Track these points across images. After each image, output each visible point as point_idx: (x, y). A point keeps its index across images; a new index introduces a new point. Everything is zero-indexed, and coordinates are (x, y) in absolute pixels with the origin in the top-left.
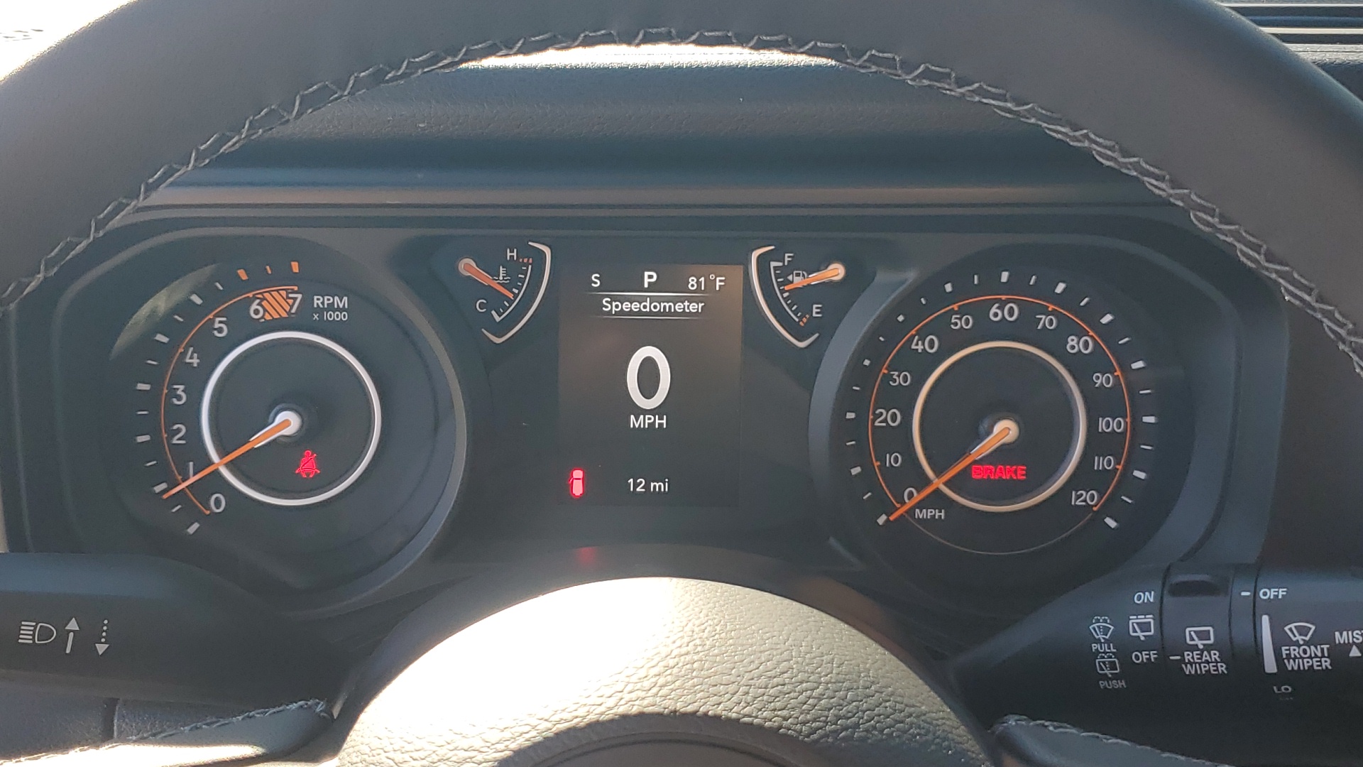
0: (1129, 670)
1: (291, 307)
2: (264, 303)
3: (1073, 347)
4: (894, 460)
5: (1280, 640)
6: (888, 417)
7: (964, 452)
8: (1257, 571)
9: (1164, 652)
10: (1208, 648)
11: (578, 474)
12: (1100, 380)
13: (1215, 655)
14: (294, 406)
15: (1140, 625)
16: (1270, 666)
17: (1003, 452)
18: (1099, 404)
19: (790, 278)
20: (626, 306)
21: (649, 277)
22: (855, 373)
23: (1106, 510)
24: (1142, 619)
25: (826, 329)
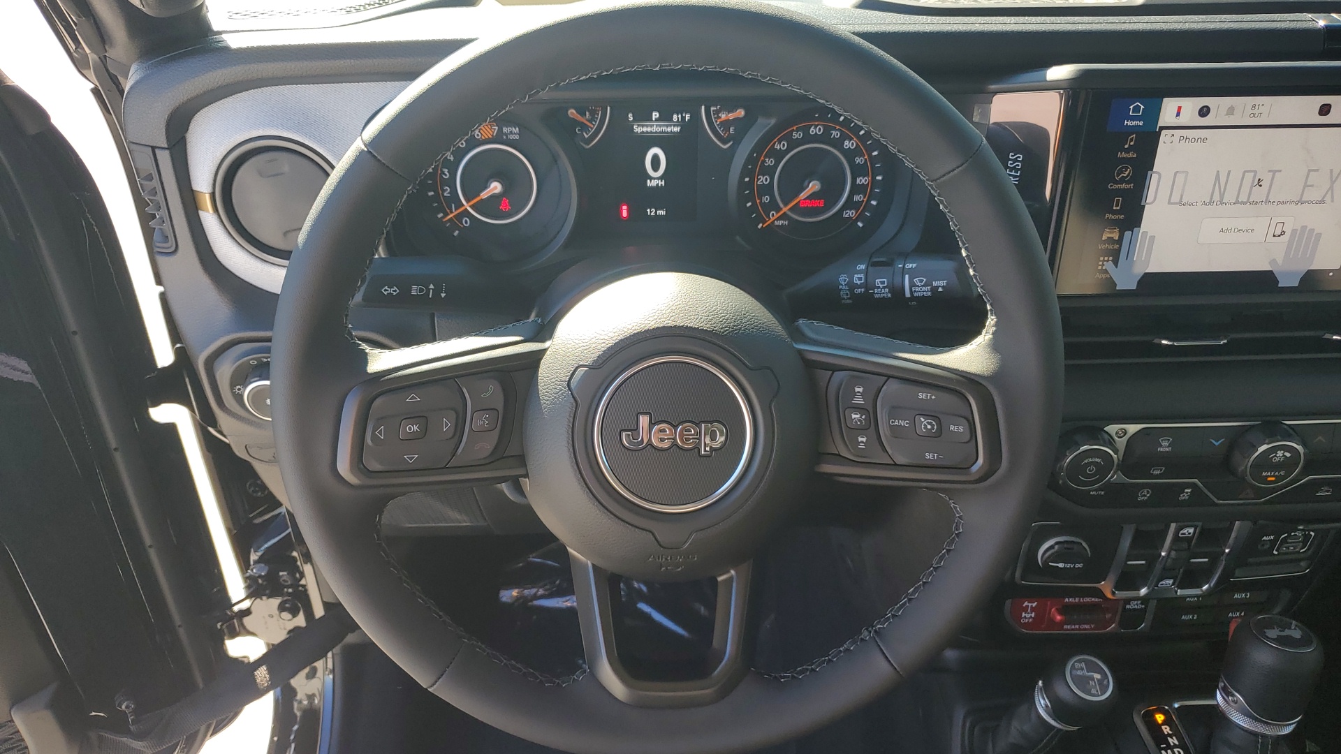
0: (854, 296)
1: (493, 132)
2: (481, 131)
3: (846, 146)
4: (766, 199)
5: (912, 285)
6: (763, 180)
7: (797, 195)
8: (906, 256)
9: (867, 290)
10: (884, 288)
11: (625, 207)
12: (858, 160)
13: (887, 290)
14: (498, 180)
15: (858, 278)
16: (908, 295)
17: (813, 196)
18: (857, 171)
19: (720, 115)
20: (645, 129)
21: (655, 115)
22: (751, 160)
23: (857, 219)
24: (859, 276)
25: (737, 139)
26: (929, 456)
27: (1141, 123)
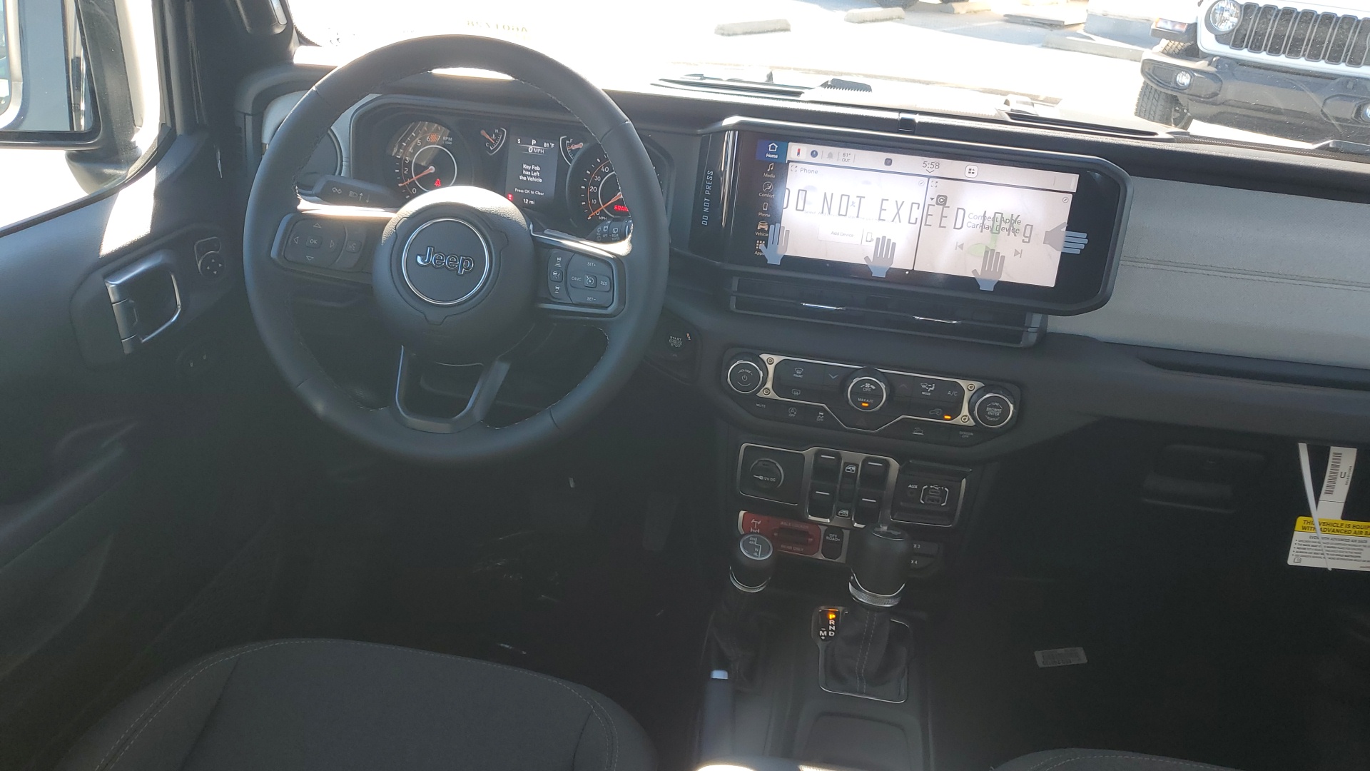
1: (437, 139)
6: (593, 189)
19: (571, 146)
21: (534, 142)
26: (589, 299)
27: (776, 157)
